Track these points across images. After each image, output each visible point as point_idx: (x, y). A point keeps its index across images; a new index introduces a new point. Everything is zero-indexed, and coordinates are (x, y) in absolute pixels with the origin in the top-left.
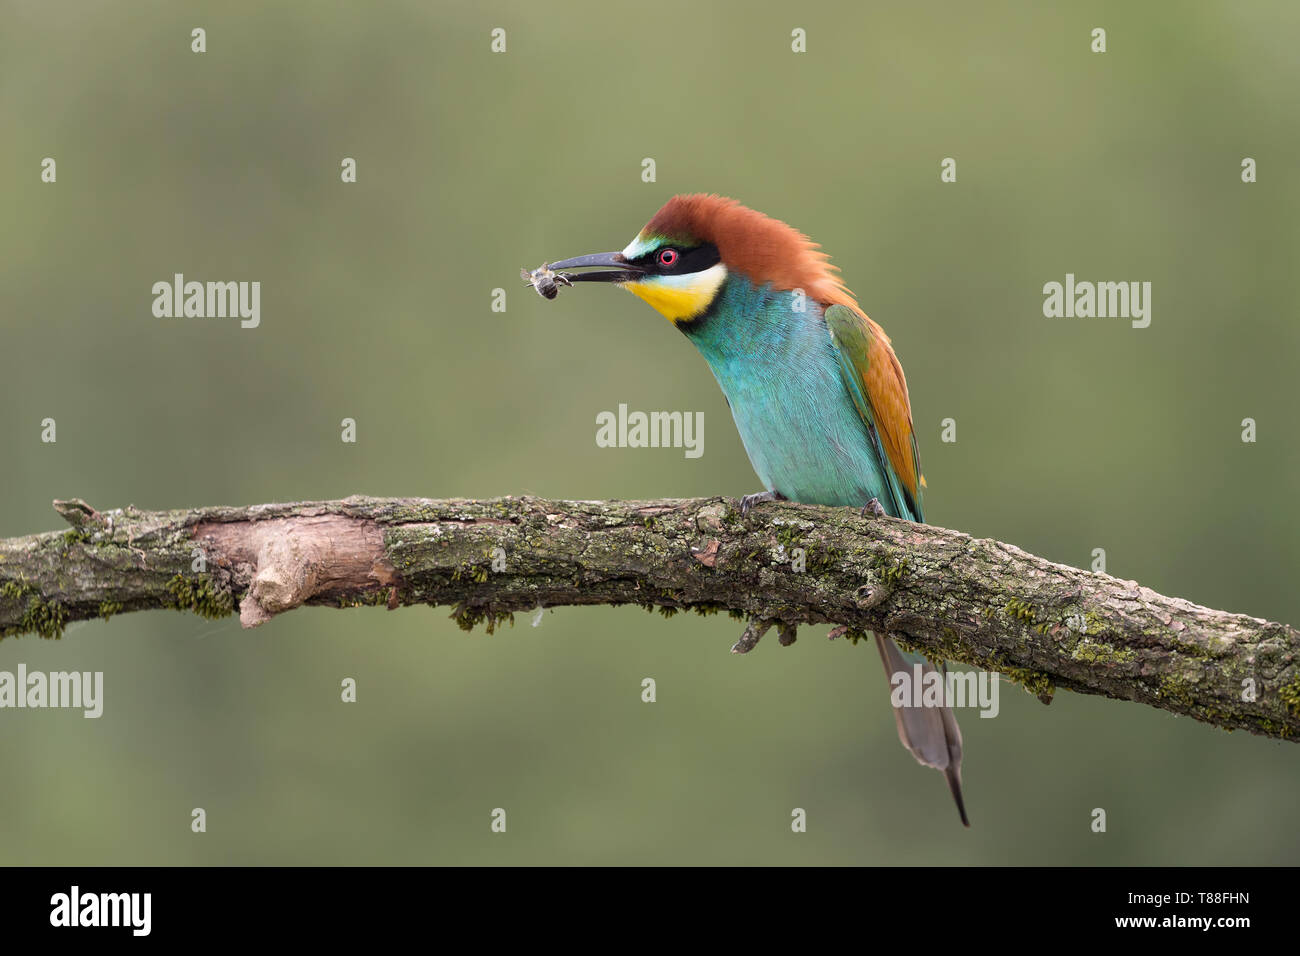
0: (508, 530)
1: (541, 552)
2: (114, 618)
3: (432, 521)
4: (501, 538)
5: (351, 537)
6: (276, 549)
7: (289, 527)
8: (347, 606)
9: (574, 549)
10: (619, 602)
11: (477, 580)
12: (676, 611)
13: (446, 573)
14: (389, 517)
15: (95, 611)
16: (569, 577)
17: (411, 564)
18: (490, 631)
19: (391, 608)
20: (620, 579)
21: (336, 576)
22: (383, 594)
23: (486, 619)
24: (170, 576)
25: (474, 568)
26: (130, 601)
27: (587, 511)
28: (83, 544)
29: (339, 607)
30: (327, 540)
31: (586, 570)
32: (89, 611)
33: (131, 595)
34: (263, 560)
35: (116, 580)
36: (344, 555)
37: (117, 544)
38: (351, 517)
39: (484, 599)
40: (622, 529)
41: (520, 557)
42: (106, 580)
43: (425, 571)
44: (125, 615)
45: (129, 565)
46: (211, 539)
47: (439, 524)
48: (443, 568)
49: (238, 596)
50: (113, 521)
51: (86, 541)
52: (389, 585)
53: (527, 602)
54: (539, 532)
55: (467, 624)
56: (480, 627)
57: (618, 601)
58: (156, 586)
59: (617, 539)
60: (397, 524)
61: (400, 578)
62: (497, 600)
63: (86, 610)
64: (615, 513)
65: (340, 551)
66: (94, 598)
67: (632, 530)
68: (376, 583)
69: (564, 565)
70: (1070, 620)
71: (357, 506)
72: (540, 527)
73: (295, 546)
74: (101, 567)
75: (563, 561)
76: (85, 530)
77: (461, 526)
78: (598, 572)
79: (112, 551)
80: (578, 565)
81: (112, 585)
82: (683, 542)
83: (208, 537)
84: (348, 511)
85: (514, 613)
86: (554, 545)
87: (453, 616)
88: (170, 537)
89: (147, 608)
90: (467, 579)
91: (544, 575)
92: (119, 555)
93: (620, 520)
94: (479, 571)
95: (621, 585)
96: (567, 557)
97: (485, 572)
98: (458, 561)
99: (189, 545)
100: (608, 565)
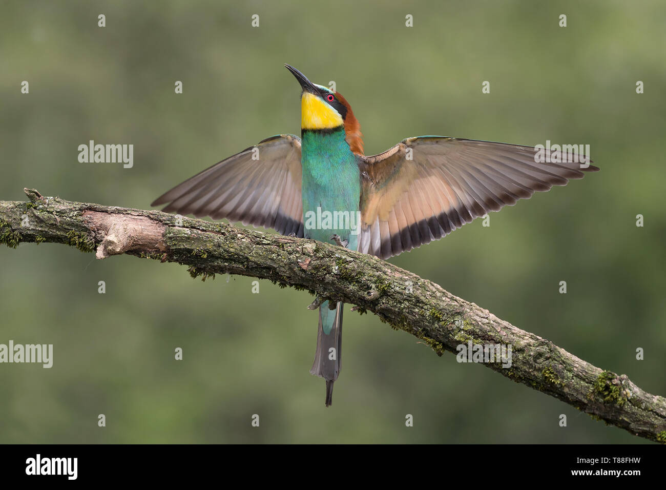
0: (220, 237)
1: (232, 250)
2: (41, 243)
3: (187, 227)
4: (216, 240)
5: (150, 228)
6: (117, 227)
7: (124, 218)
8: (143, 257)
9: (247, 251)
10: (262, 278)
11: (202, 256)
12: (286, 286)
13: (190, 251)
14: (169, 222)
15: (33, 239)
16: (242, 263)
17: (175, 244)
18: (204, 280)
19: (162, 262)
20: (264, 268)
21: (141, 243)
22: (160, 255)
23: (203, 274)
24: (69, 230)
25: (202, 251)
26: (50, 238)
27: (256, 235)
28: (33, 209)
29: (140, 257)
30: (140, 227)
31: (250, 261)
32: (31, 239)
33: (50, 235)
34: (111, 231)
35: (45, 228)
36: (146, 235)
37: (49, 212)
38: (152, 219)
39: (204, 265)
40: (269, 246)
41: (223, 250)
42: (41, 227)
43: (180, 249)
44: (46, 243)
45: (52, 222)
47: (190, 229)
48: (188, 249)
49: (97, 244)
50: (49, 201)
51: (35, 208)
52: (164, 252)
53: (222, 270)
54: (233, 241)
55: (194, 275)
56: (200, 277)
58: (62, 234)
59: (266, 250)
60: (172, 226)
61: (169, 249)
62: (209, 267)
64: (268, 238)
65: (145, 233)
66: (34, 233)
67: (274, 248)
68: (158, 250)
70: (457, 322)
71: (156, 215)
72: (234, 239)
73: (126, 227)
74: (40, 221)
75: (242, 256)
76: (36, 203)
77: (199, 232)
78: (255, 263)
79: (46, 215)
80: (247, 258)
81: (43, 229)
82: (295, 256)
83: (89, 216)
84: (152, 216)
85: (216, 274)
86: (238, 248)
87: (189, 270)
88: (72, 213)
89: (56, 242)
90: (198, 256)
91: (232, 260)
92: (48, 217)
93: (269, 242)
94: (204, 253)
95: (264, 270)
96: (243, 254)
97: (207, 254)
98: (196, 248)
99: (80, 218)
100: (260, 261)
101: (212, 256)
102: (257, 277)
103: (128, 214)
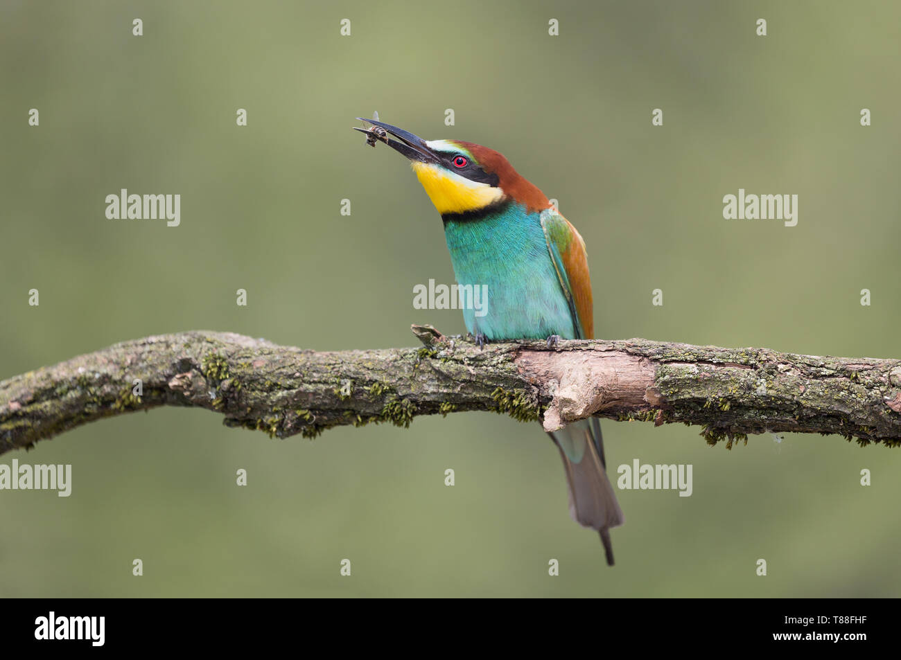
0: (748, 374)
1: (771, 392)
2: (450, 415)
3: (692, 362)
4: (743, 379)
5: (630, 370)
6: (574, 374)
7: (585, 358)
8: (624, 420)
9: (796, 392)
10: (828, 433)
11: (722, 409)
13: (700, 401)
14: (660, 357)
15: (436, 409)
16: (791, 412)
17: (674, 393)
18: (729, 447)
19: (657, 425)
20: (829, 416)
21: (616, 397)
22: (651, 413)
23: (727, 438)
24: (493, 388)
25: (721, 399)
26: (463, 404)
27: (808, 363)
28: (430, 359)
29: (618, 420)
30: (612, 370)
31: (804, 408)
32: (432, 409)
33: (463, 399)
34: (564, 382)
35: (453, 388)
36: (624, 382)
37: (456, 361)
38: (630, 354)
39: (727, 423)
40: (833, 379)
42: (447, 387)
43: (684, 399)
44: (458, 413)
45: (464, 377)
46: (527, 363)
47: (697, 365)
48: (698, 398)
49: (543, 407)
50: (455, 343)
51: (434, 357)
52: (657, 407)
53: (759, 428)
54: (772, 377)
55: (712, 440)
56: (722, 444)
57: (826, 432)
58: (483, 395)
59: (829, 386)
60: (666, 362)
61: (665, 402)
62: (736, 424)
63: (430, 407)
64: (829, 366)
65: (622, 379)
66: (436, 399)
67: (841, 380)
68: (648, 405)
69: (788, 403)
71: (637, 346)
72: (772, 373)
73: (588, 373)
74: (444, 377)
75: (788, 400)
76: (434, 348)
77: (713, 367)
78: (812, 409)
79: (452, 367)
80: (798, 403)
81: (450, 391)
82: (878, 392)
83: (524, 360)
84: (630, 350)
85: (748, 435)
86: (782, 387)
87: (703, 434)
88: (496, 359)
89: (475, 410)
90: (715, 408)
91: (772, 409)
92: (457, 369)
93: (832, 372)
94: (725, 403)
95: (829, 421)
96: (790, 397)
97: (729, 403)
98: (710, 394)
99: (509, 366)
100: (821, 405)
101: (736, 405)
102: (819, 432)
103: (590, 350)
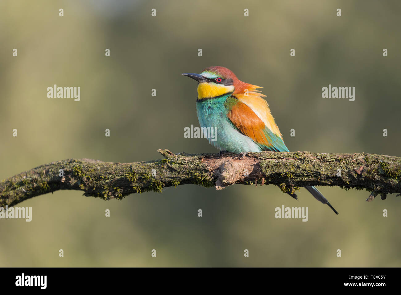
0: (298, 162)
1: (308, 169)
5: (250, 163)
8: (248, 184)
9: (318, 168)
12: (350, 188)
14: (262, 157)
16: (317, 177)
17: (268, 171)
20: (332, 177)
22: (259, 181)
24: (194, 174)
25: (287, 173)
27: (323, 156)
28: (168, 163)
31: (322, 175)
32: (170, 184)
33: (182, 179)
34: (223, 170)
37: (178, 163)
39: (291, 183)
40: (334, 162)
41: (302, 170)
42: (175, 174)
45: (182, 169)
46: (207, 162)
47: (277, 159)
48: (278, 173)
53: (304, 184)
58: (190, 177)
59: (332, 165)
60: (264, 159)
61: (265, 176)
64: (332, 157)
66: (171, 180)
67: (337, 162)
68: (257, 177)
69: (315, 173)
72: (308, 161)
74: (174, 170)
76: (169, 159)
77: (284, 160)
78: (325, 175)
80: (319, 173)
81: (177, 176)
82: (352, 166)
86: (312, 167)
88: (195, 162)
90: (285, 176)
91: (309, 176)
92: (179, 167)
96: (316, 170)
98: (283, 171)
99: (201, 164)
100: (329, 173)
101: (294, 175)
